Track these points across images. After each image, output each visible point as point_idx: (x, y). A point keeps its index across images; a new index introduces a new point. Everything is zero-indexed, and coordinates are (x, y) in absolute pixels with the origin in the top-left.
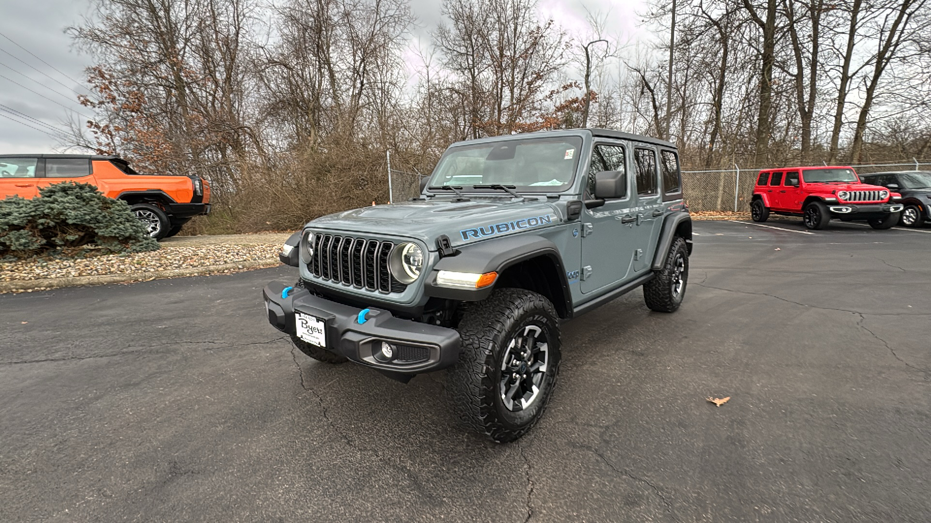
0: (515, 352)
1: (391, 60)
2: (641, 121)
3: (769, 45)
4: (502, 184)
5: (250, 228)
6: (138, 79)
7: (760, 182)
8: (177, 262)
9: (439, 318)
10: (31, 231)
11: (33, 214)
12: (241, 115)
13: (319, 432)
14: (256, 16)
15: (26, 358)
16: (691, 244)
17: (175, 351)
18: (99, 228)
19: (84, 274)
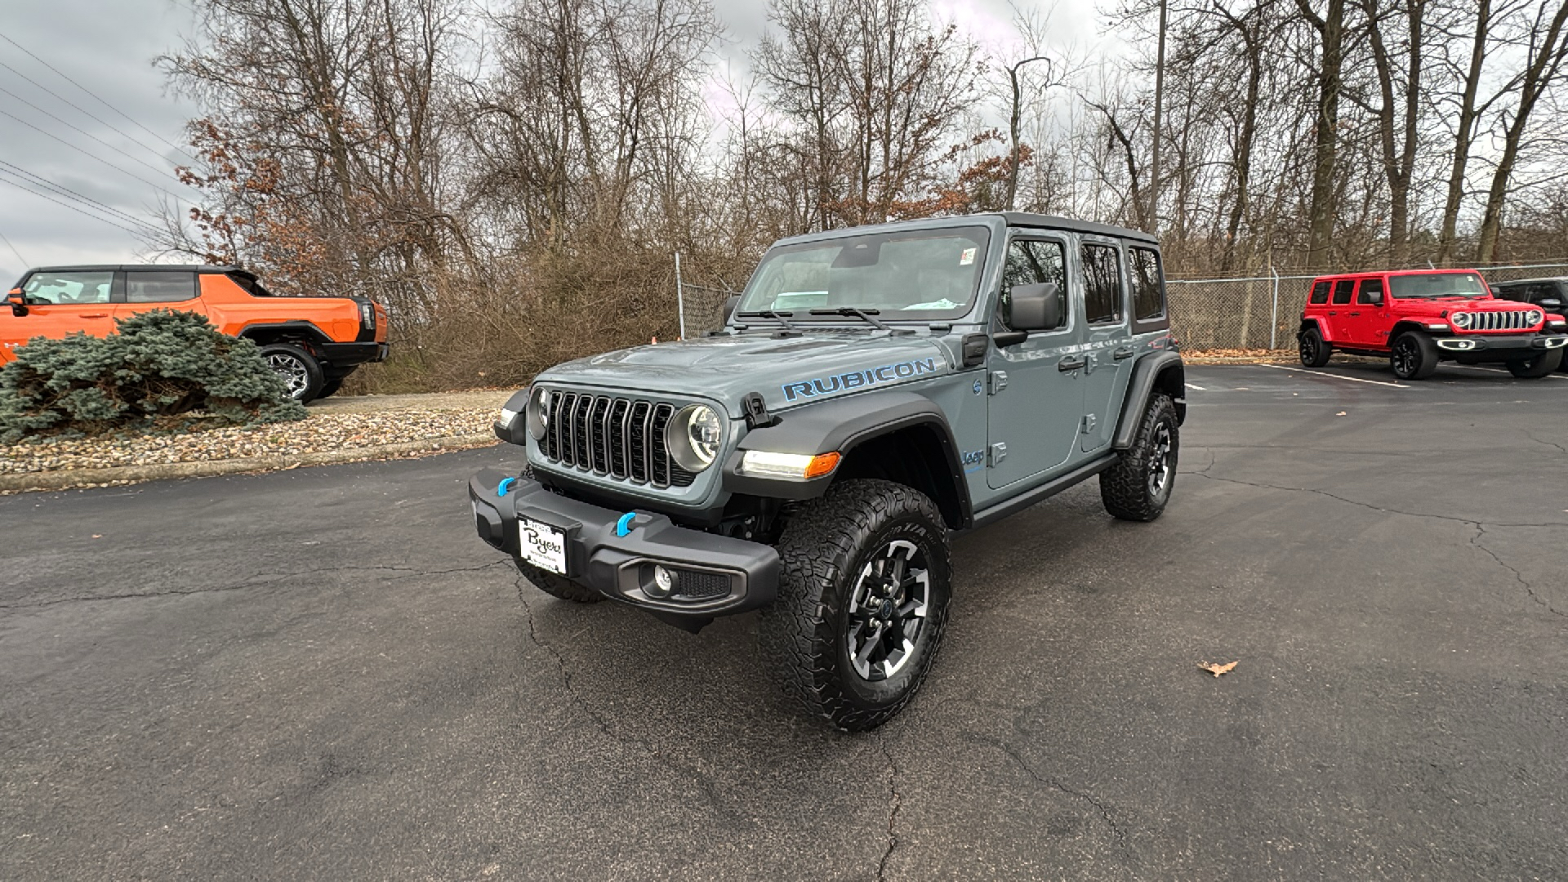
0: (873, 584)
1: (682, 99)
2: (1108, 195)
3: (1332, 60)
4: (857, 307)
5: (453, 381)
6: (270, 139)
7: (1314, 298)
8: (335, 439)
9: (749, 528)
10: (104, 389)
11: (108, 361)
12: (437, 195)
13: (557, 712)
14: (460, 31)
15: (99, 591)
16: (1183, 406)
17: (331, 581)
18: (211, 384)
19: (188, 458)
